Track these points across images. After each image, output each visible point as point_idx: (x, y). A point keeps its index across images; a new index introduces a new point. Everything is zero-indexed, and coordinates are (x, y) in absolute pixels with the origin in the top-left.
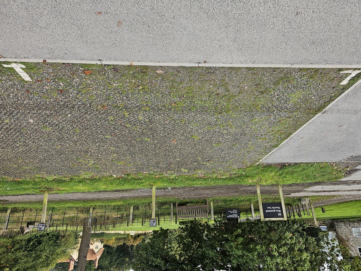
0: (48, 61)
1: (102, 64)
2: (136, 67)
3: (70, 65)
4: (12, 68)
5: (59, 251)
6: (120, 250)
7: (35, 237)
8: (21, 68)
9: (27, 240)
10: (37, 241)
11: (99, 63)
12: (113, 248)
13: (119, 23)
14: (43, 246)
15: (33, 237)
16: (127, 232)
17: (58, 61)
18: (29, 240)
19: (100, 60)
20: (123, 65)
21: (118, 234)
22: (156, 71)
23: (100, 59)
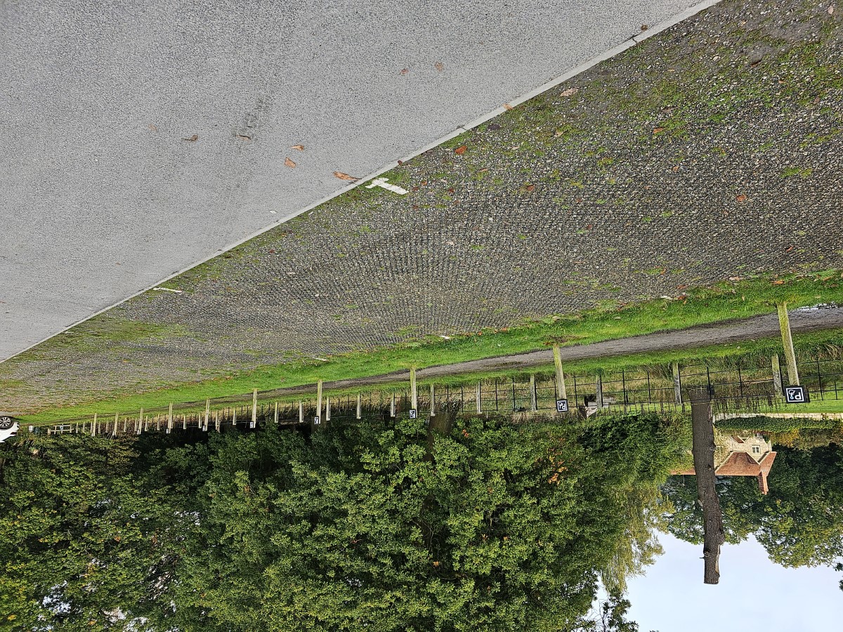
0: (404, 160)
1: (469, 131)
2: (521, 108)
3: (431, 153)
4: (377, 187)
5: (665, 451)
6: (824, 460)
7: (613, 423)
8: (385, 182)
9: (600, 428)
10: (617, 431)
11: (462, 131)
12: (802, 454)
13: (439, 66)
14: (631, 440)
15: (608, 423)
16: (831, 417)
17: (413, 156)
18: (604, 429)
19: (459, 127)
20: (498, 115)
21: (805, 420)
22: (561, 95)
23: (458, 124)
